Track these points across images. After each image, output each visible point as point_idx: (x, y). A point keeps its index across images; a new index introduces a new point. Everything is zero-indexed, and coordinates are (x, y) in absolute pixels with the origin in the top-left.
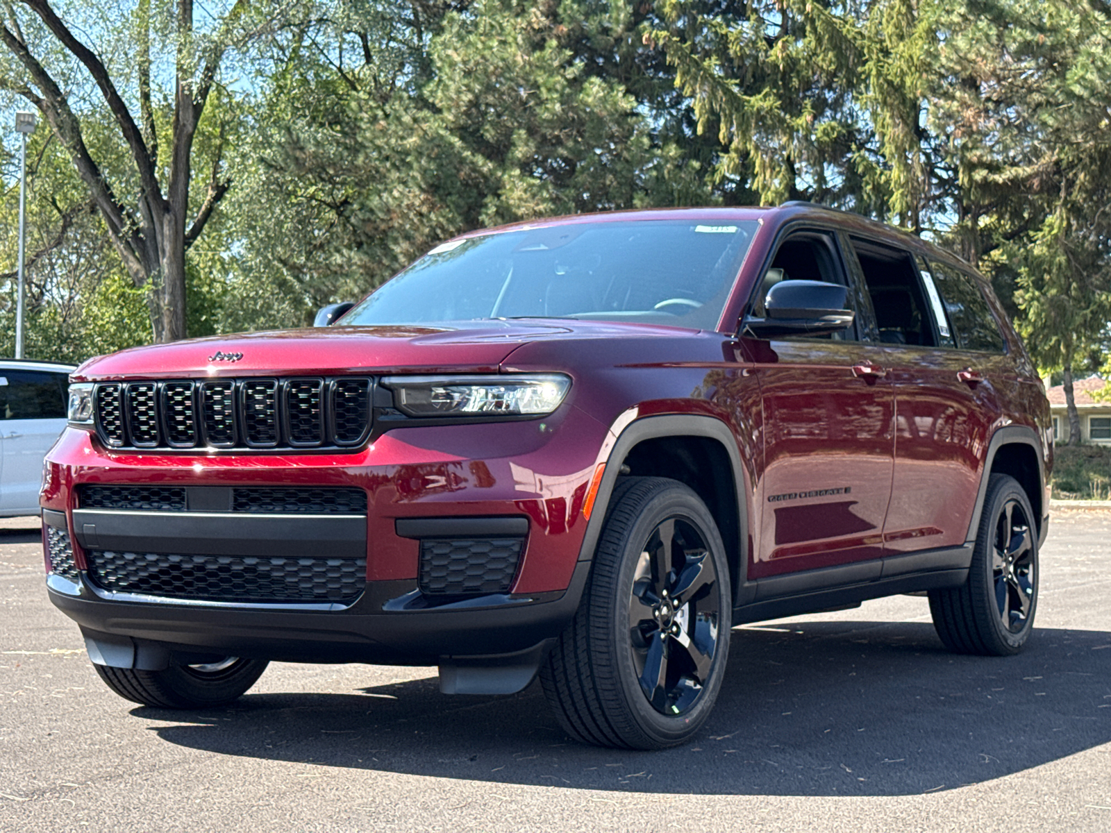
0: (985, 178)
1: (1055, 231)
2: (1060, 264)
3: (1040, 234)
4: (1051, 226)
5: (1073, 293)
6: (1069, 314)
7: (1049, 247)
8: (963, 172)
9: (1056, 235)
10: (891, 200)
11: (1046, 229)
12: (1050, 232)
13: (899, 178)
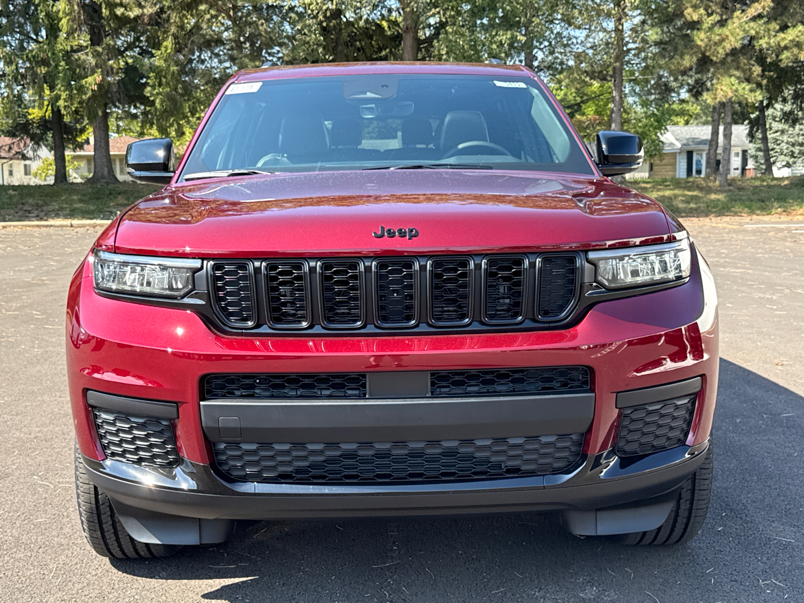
0: (123, 14)
1: (169, 51)
2: (174, 72)
3: (159, 52)
4: (166, 47)
5: (180, 91)
6: (179, 104)
7: (165, 61)
8: (106, 8)
9: (170, 53)
10: (60, 24)
11: (163, 49)
12: (166, 51)
13: (65, 8)
